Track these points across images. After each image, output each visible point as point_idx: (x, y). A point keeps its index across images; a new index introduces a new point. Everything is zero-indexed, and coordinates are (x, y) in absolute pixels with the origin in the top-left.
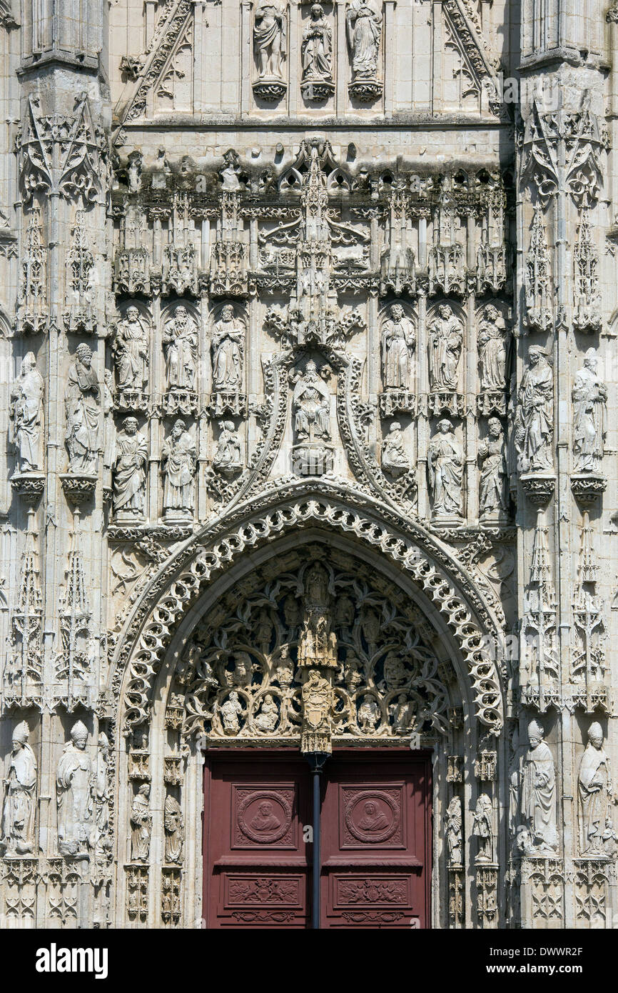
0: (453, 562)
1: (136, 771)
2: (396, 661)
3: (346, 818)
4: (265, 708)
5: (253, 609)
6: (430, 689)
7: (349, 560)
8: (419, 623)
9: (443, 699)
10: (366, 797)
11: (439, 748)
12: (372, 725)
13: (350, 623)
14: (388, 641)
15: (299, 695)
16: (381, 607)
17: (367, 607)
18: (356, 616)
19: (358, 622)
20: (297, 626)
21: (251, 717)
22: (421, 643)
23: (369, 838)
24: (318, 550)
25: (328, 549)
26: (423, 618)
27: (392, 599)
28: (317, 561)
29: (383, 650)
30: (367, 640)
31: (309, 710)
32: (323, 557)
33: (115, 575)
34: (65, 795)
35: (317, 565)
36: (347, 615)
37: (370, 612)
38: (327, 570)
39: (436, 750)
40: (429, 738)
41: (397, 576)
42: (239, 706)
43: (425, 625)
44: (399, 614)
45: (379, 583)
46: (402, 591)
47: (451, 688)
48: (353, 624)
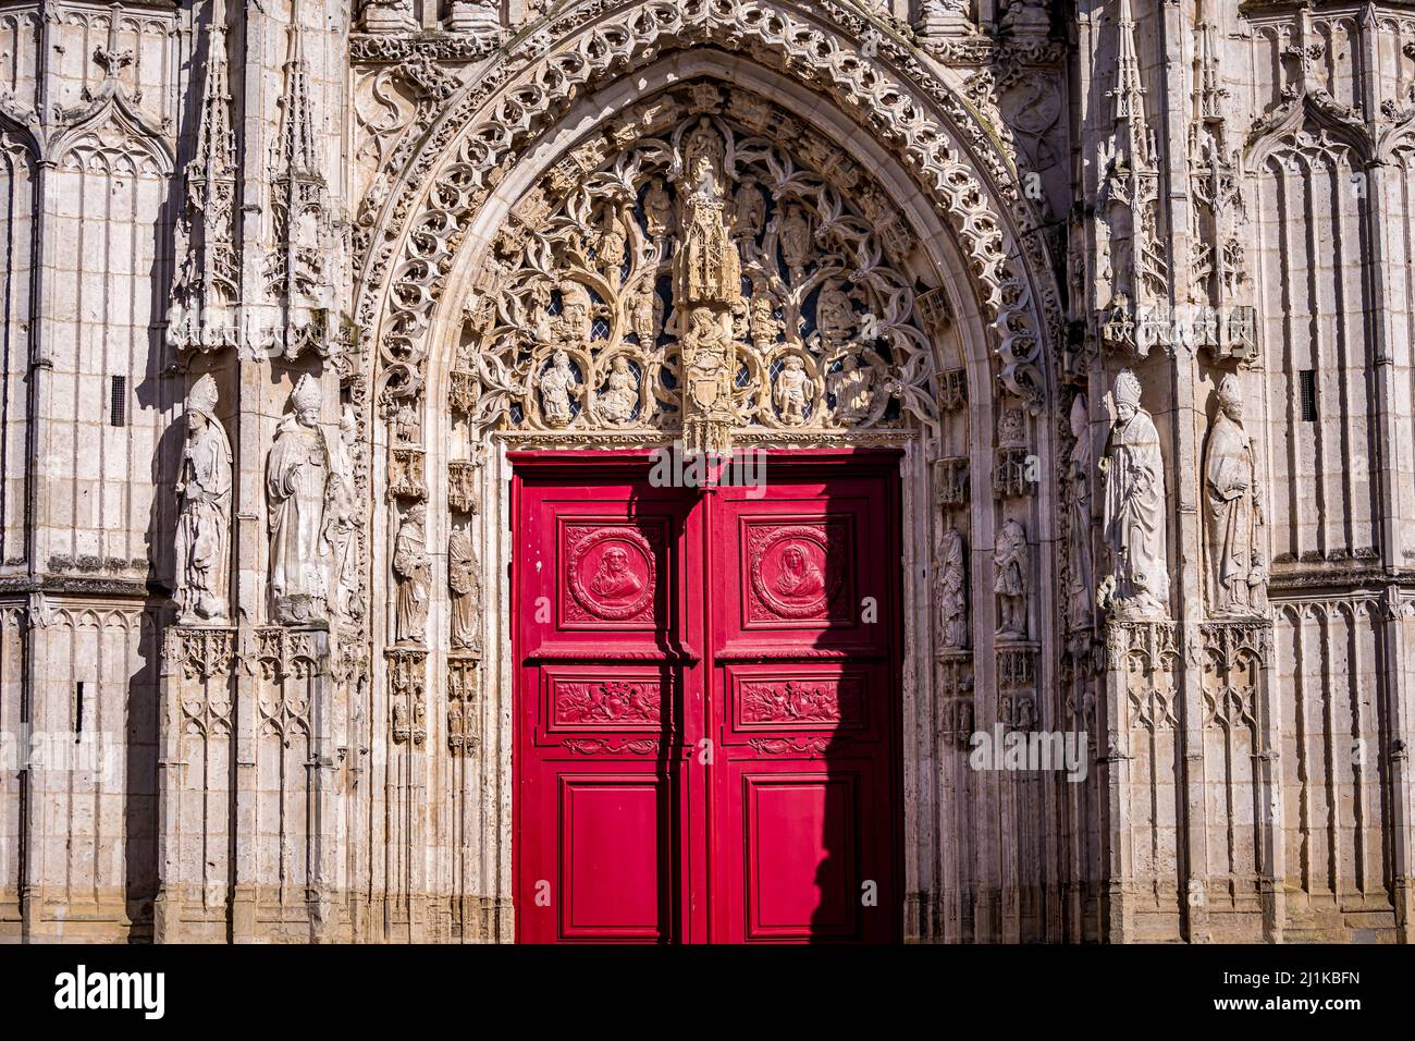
0: (957, 97)
1: (400, 481)
2: (839, 298)
3: (753, 574)
4: (616, 380)
5: (596, 201)
6: (901, 341)
7: (763, 110)
8: (884, 222)
9: (922, 361)
10: (788, 538)
11: (913, 449)
12: (798, 409)
13: (758, 231)
14: (825, 263)
15: (674, 358)
16: (813, 201)
17: (790, 201)
18: (769, 217)
19: (772, 228)
20: (669, 236)
21: (592, 396)
22: (885, 262)
23: (794, 609)
24: (709, 92)
25: (725, 89)
26: (892, 214)
27: (835, 181)
28: (706, 115)
29: (815, 277)
30: (788, 260)
31: (695, 380)
32: (718, 105)
33: (361, 123)
34: (284, 510)
35: (705, 122)
36: (753, 215)
37: (794, 210)
38: (721, 134)
39: (909, 451)
40: (899, 431)
41: (850, 134)
42: (571, 376)
43: (896, 225)
44: (846, 211)
45: (814, 153)
46: (857, 164)
47: (937, 340)
48: (764, 231)
